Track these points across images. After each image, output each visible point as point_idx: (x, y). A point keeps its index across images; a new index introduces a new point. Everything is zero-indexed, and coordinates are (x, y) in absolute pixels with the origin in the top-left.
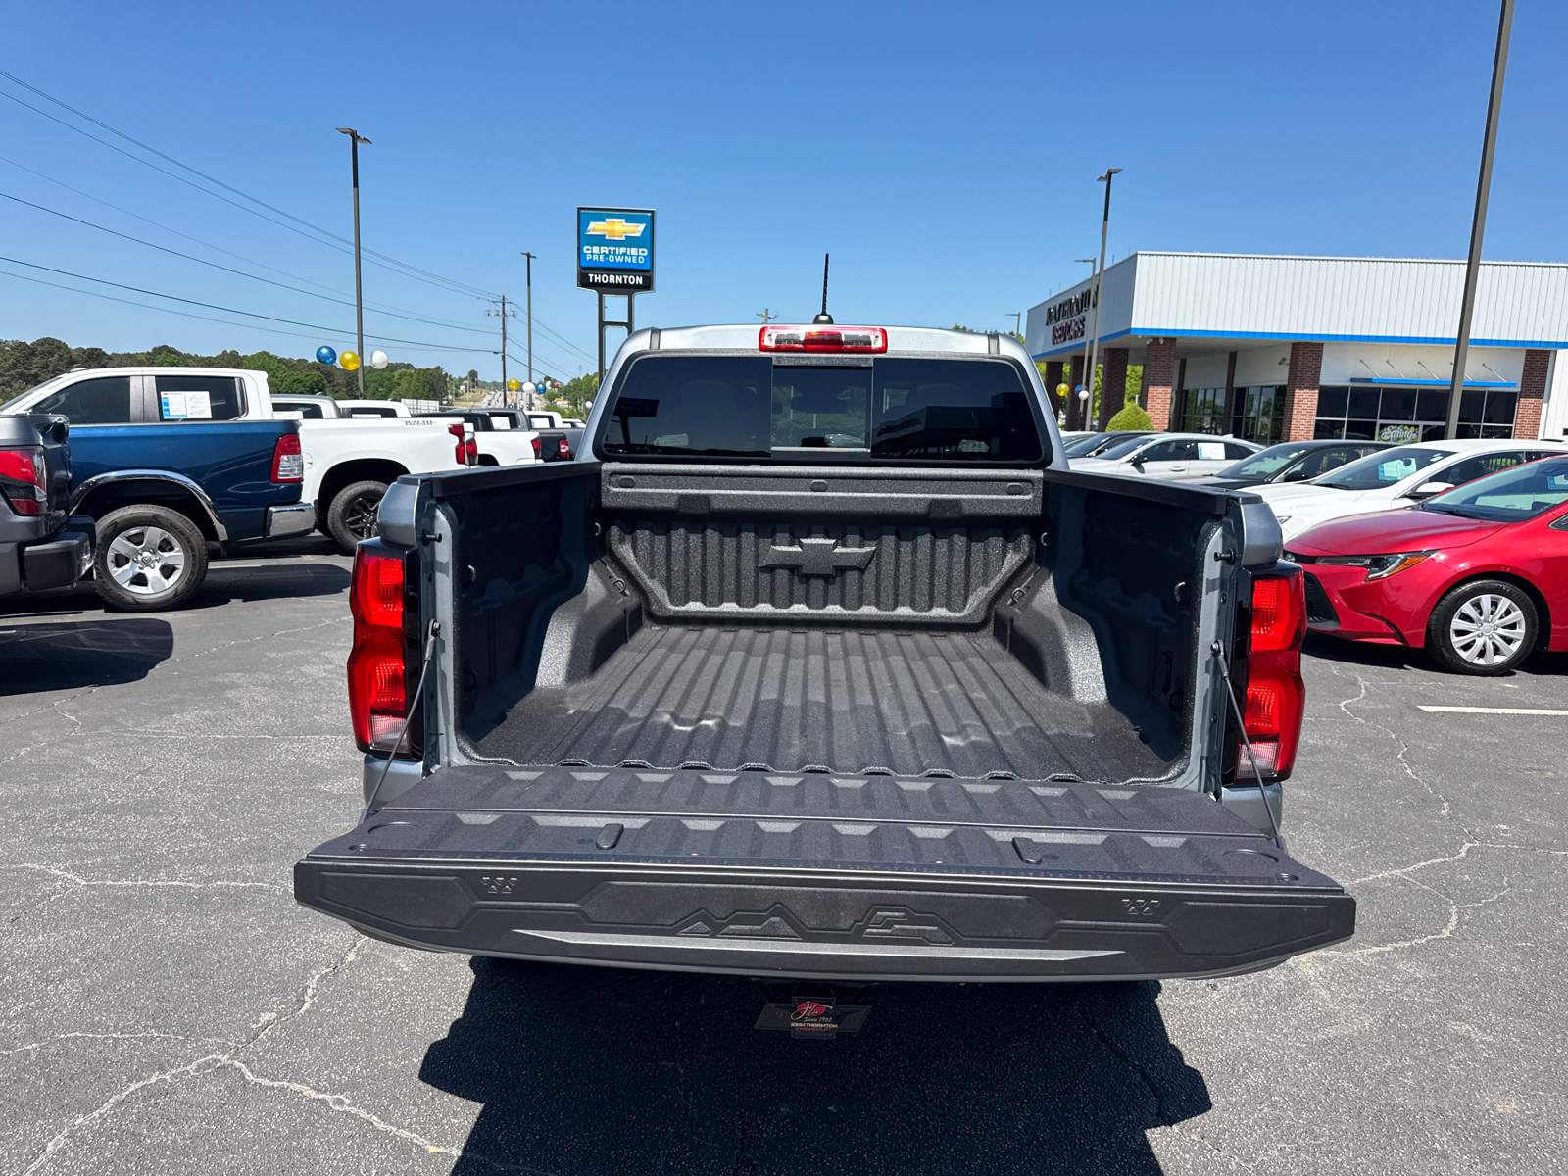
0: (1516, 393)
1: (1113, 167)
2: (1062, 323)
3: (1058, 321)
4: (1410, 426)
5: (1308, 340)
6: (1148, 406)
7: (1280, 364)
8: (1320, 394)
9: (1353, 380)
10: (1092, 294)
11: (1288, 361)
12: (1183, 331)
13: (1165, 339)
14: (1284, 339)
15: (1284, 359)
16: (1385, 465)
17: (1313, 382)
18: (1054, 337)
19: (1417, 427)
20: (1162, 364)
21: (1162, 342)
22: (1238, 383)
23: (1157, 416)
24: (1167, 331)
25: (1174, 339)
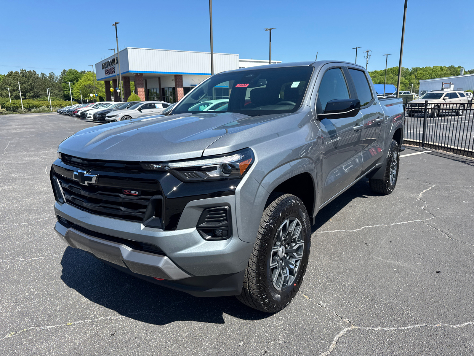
0: (228, 89)
1: (117, 22)
2: (107, 69)
3: (106, 68)
4: (207, 98)
5: (178, 74)
6: (138, 94)
7: (172, 81)
8: (184, 89)
9: (191, 85)
10: (116, 60)
11: (174, 80)
12: (144, 72)
13: (140, 74)
14: (172, 74)
15: (173, 79)
16: (200, 107)
17: (181, 86)
18: (106, 73)
19: (208, 98)
20: (140, 81)
21: (139, 75)
22: (162, 87)
23: (142, 97)
24: (140, 71)
25: (142, 74)
